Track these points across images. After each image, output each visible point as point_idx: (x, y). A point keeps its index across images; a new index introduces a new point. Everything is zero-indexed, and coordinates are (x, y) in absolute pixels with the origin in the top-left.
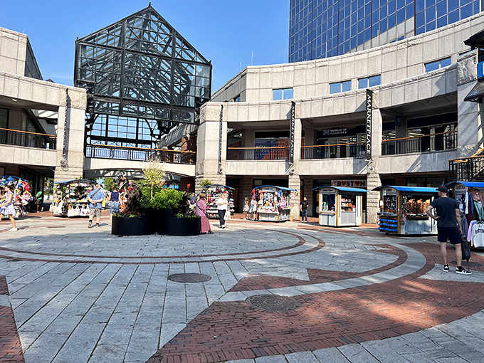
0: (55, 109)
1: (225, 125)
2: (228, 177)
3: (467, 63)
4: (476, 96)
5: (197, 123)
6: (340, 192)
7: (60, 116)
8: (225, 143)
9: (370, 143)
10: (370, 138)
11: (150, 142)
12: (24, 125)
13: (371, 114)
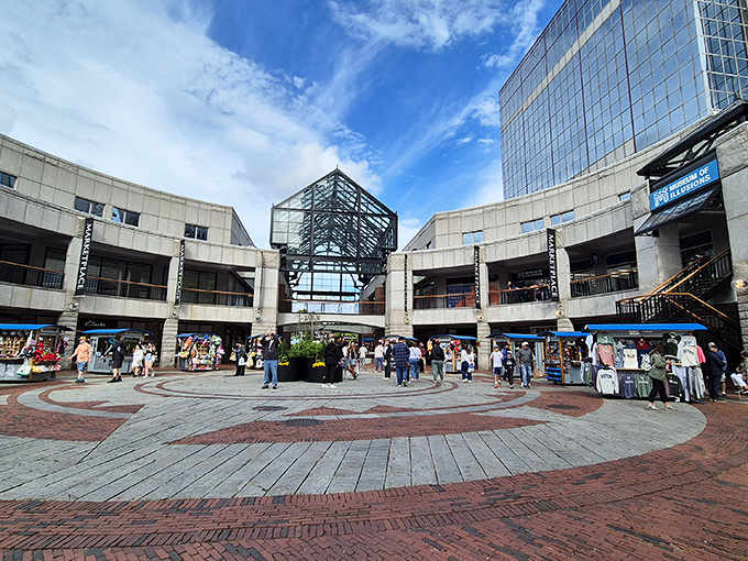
0: (253, 270)
1: (410, 274)
2: (415, 327)
3: (638, 195)
4: (649, 229)
5: (385, 274)
6: (512, 339)
7: (257, 275)
8: (411, 294)
9: (556, 285)
10: (556, 280)
11: (353, 294)
12: (231, 285)
13: (555, 254)
